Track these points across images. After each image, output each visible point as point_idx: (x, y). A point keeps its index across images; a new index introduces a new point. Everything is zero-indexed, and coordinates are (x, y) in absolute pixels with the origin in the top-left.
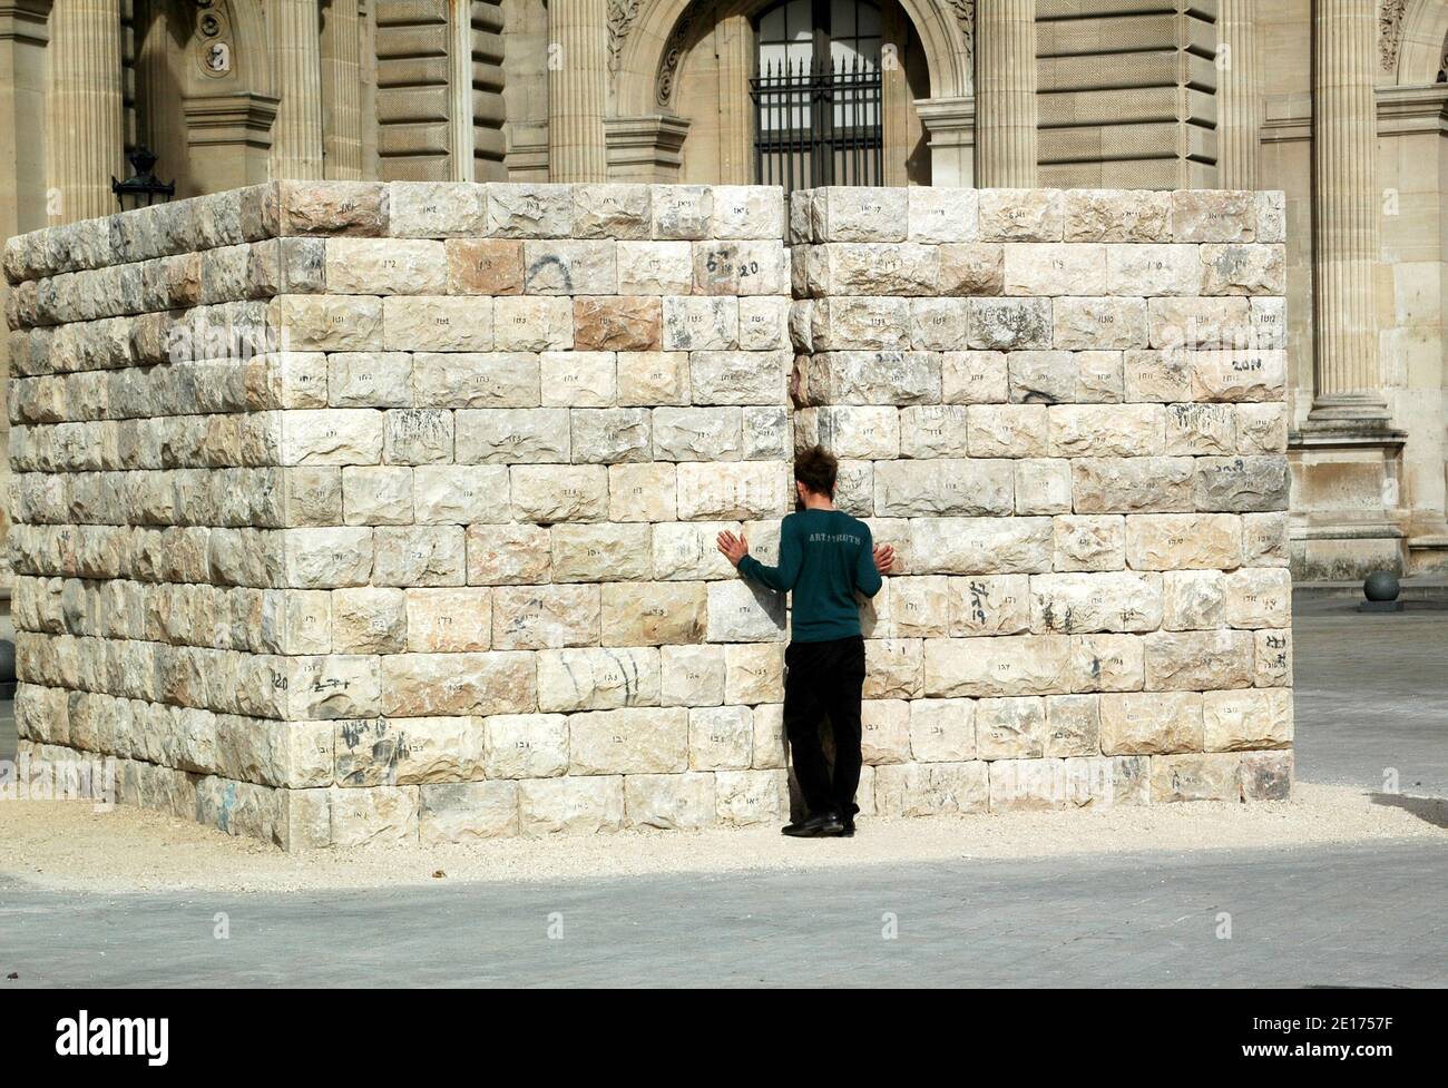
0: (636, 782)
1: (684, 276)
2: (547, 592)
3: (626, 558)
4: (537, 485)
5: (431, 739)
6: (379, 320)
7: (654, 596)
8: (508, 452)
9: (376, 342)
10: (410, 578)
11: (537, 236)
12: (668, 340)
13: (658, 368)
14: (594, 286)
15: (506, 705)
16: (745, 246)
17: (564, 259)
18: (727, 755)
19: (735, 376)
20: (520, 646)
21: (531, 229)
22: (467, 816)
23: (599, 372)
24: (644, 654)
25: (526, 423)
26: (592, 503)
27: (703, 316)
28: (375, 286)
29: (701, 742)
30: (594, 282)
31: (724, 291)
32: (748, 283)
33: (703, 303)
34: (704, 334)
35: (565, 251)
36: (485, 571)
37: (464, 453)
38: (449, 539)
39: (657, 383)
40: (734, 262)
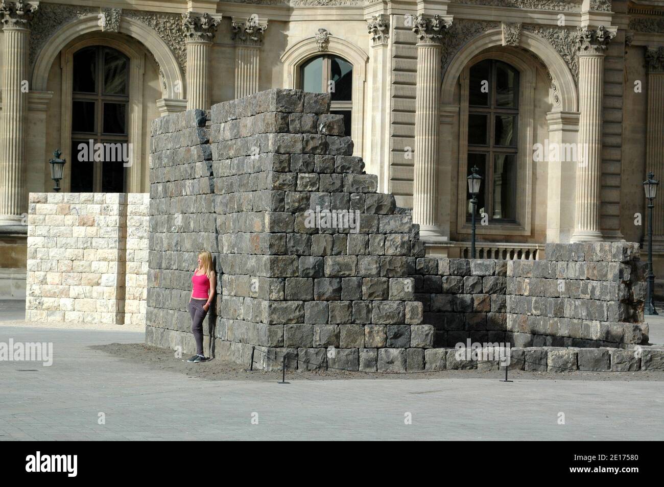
0: (86, 313)
1: (98, 211)
2: (71, 274)
3: (85, 268)
4: (70, 253)
5: (48, 302)
6: (45, 219)
7: (91, 276)
8: (66, 246)
9: (44, 224)
10: (47, 270)
11: (73, 203)
12: (96, 225)
13: (91, 231)
14: (82, 213)
15: (63, 296)
16: (111, 206)
17: (77, 208)
18: (103, 309)
19: (107, 232)
20: (66, 285)
21: (72, 202)
22: (54, 317)
23: (80, 231)
24: (88, 288)
25: (69, 240)
26: (79, 257)
27: (101, 219)
28: (44, 213)
29: (98, 306)
30: (84, 212)
31: (107, 215)
32: (111, 213)
33: (102, 217)
34: (102, 223)
35: (77, 207)
36: (61, 269)
37: (58, 246)
38: (54, 263)
39: (93, 233)
40: (109, 208)
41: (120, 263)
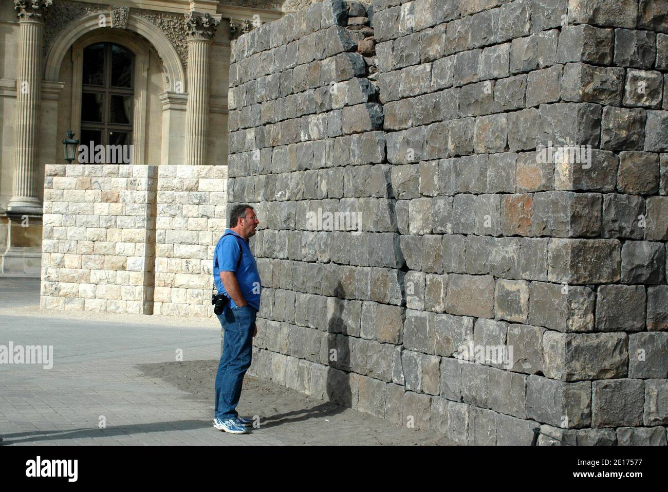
0: (109, 301)
1: (124, 185)
2: (92, 257)
3: (108, 250)
4: (90, 232)
5: (66, 287)
6: (62, 194)
7: (114, 259)
8: (86, 225)
9: (61, 200)
10: (65, 251)
11: (95, 177)
12: (121, 201)
13: (117, 207)
14: (106, 188)
15: (83, 281)
16: (139, 179)
17: (100, 182)
18: (128, 297)
19: (134, 209)
20: (87, 268)
21: (94, 175)
22: (73, 305)
23: (103, 208)
24: (112, 272)
25: (90, 218)
26: (101, 237)
27: (128, 195)
28: (62, 187)
29: (123, 294)
30: (107, 187)
31: (134, 189)
32: (139, 188)
33: (128, 192)
34: (128, 199)
35: (100, 180)
36: (80, 251)
37: (78, 224)
38: (73, 243)
39: (117, 210)
40: (137, 182)
41: (149, 245)
